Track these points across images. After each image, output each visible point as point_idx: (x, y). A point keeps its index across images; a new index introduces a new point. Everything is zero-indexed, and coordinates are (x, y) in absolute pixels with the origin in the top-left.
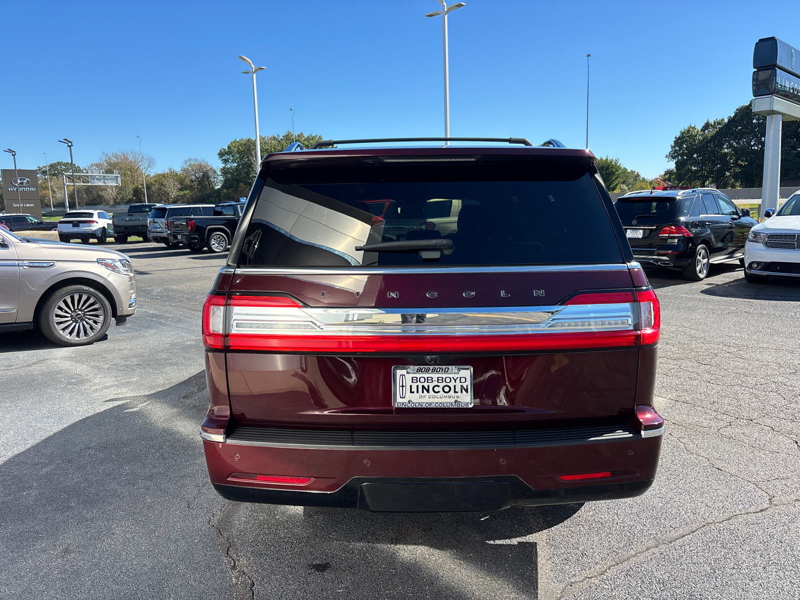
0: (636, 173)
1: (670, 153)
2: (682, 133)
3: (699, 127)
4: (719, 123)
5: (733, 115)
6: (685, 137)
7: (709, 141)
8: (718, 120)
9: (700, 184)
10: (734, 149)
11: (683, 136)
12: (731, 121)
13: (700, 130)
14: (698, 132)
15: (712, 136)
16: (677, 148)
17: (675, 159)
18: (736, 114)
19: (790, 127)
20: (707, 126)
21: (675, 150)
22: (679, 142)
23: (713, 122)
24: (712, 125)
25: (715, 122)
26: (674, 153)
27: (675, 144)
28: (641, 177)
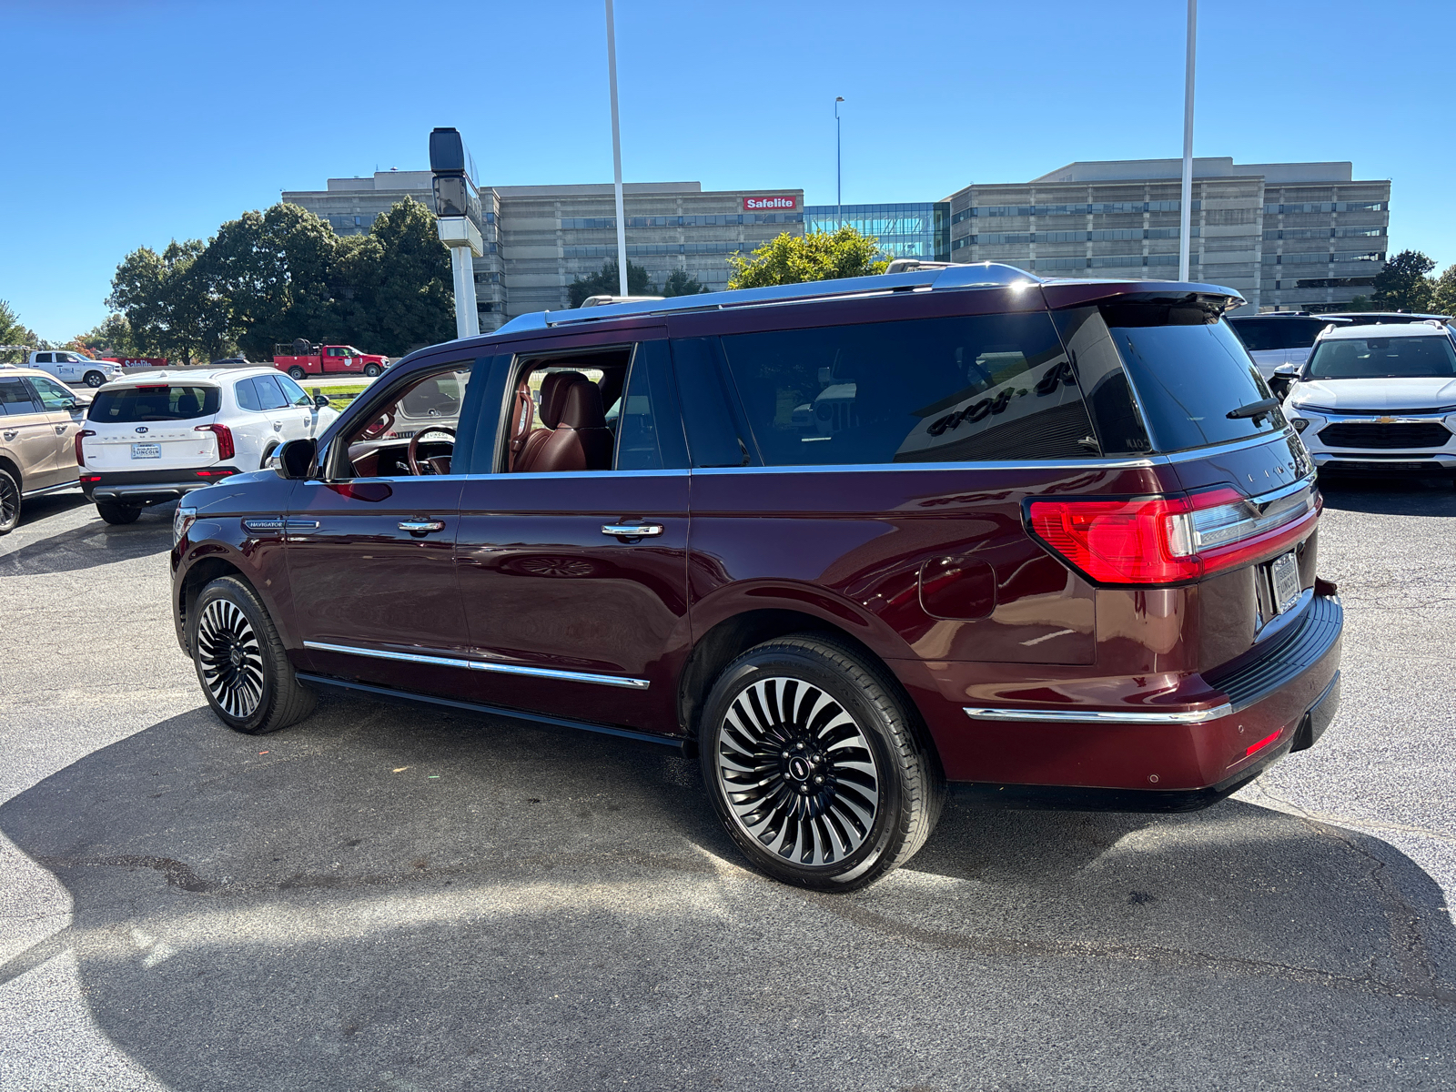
0: (27, 332)
1: (112, 296)
2: (131, 260)
3: (160, 251)
4: (194, 248)
5: (216, 236)
6: (136, 268)
7: (185, 278)
8: (192, 241)
9: (180, 354)
10: (230, 295)
11: (132, 265)
12: (216, 246)
13: (161, 257)
14: (158, 260)
15: (189, 269)
16: (124, 287)
17: (124, 306)
18: (222, 236)
19: (314, 262)
20: (173, 252)
21: (122, 291)
22: (126, 274)
23: (182, 245)
24: (182, 251)
25: (186, 246)
26: (121, 296)
27: (118, 279)
28: (40, 340)
